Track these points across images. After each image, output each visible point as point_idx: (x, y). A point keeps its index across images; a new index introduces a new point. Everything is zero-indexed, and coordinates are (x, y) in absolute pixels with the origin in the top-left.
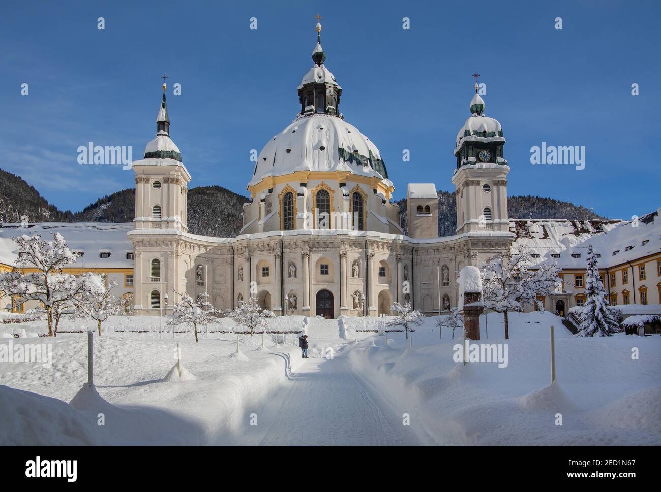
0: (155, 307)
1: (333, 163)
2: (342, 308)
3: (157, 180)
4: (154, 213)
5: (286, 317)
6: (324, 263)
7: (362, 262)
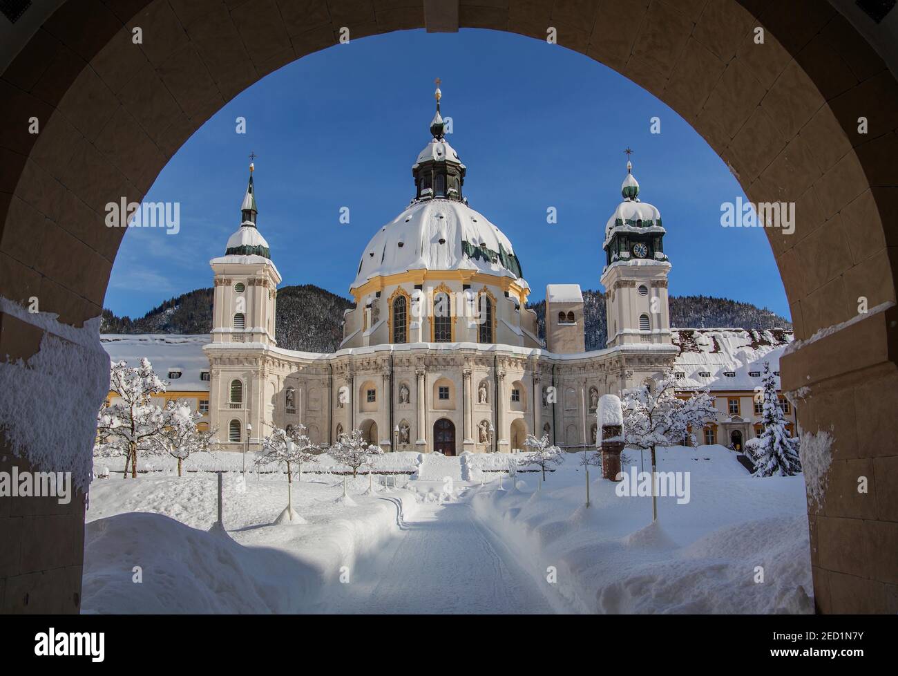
0: (235, 440)
1: (455, 260)
2: (465, 442)
3: (240, 282)
4: (236, 323)
5: (396, 454)
6: (444, 385)
7: (491, 384)
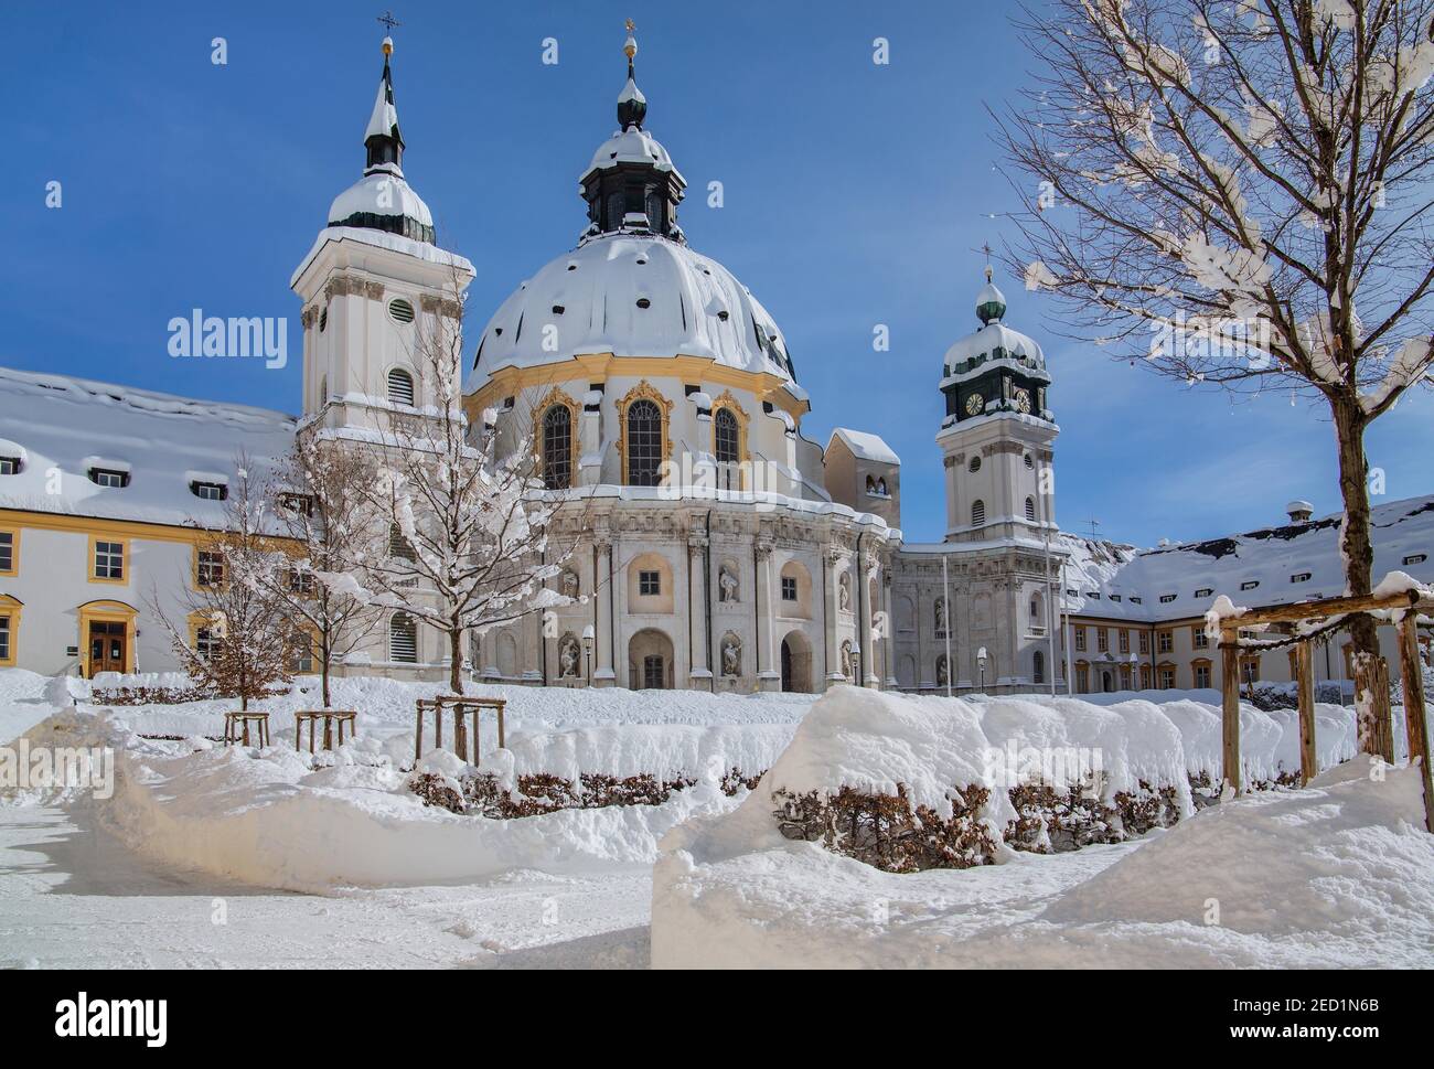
0: (402, 659)
1: (749, 355)
2: (829, 677)
3: (403, 298)
4: (394, 390)
6: (790, 575)
